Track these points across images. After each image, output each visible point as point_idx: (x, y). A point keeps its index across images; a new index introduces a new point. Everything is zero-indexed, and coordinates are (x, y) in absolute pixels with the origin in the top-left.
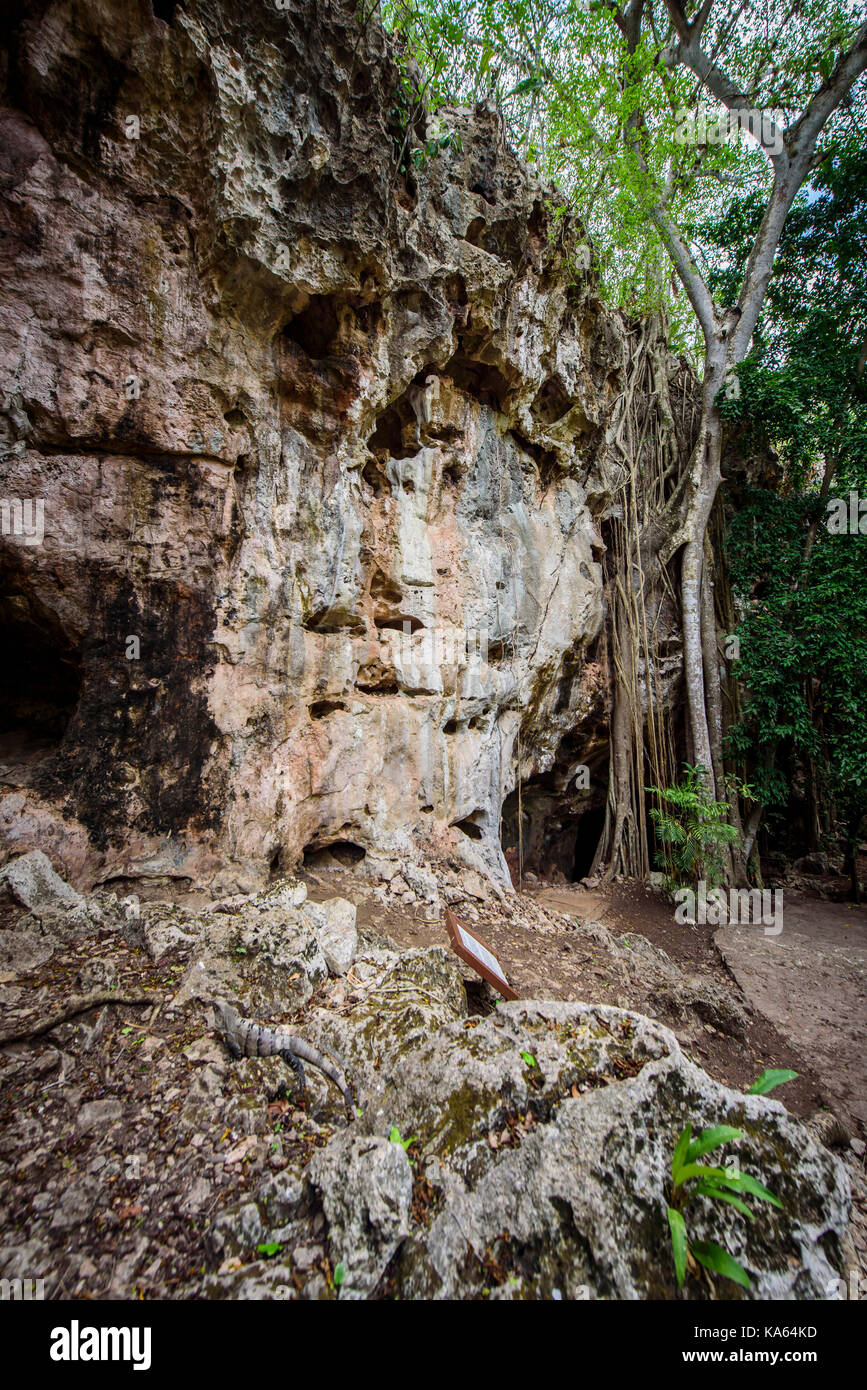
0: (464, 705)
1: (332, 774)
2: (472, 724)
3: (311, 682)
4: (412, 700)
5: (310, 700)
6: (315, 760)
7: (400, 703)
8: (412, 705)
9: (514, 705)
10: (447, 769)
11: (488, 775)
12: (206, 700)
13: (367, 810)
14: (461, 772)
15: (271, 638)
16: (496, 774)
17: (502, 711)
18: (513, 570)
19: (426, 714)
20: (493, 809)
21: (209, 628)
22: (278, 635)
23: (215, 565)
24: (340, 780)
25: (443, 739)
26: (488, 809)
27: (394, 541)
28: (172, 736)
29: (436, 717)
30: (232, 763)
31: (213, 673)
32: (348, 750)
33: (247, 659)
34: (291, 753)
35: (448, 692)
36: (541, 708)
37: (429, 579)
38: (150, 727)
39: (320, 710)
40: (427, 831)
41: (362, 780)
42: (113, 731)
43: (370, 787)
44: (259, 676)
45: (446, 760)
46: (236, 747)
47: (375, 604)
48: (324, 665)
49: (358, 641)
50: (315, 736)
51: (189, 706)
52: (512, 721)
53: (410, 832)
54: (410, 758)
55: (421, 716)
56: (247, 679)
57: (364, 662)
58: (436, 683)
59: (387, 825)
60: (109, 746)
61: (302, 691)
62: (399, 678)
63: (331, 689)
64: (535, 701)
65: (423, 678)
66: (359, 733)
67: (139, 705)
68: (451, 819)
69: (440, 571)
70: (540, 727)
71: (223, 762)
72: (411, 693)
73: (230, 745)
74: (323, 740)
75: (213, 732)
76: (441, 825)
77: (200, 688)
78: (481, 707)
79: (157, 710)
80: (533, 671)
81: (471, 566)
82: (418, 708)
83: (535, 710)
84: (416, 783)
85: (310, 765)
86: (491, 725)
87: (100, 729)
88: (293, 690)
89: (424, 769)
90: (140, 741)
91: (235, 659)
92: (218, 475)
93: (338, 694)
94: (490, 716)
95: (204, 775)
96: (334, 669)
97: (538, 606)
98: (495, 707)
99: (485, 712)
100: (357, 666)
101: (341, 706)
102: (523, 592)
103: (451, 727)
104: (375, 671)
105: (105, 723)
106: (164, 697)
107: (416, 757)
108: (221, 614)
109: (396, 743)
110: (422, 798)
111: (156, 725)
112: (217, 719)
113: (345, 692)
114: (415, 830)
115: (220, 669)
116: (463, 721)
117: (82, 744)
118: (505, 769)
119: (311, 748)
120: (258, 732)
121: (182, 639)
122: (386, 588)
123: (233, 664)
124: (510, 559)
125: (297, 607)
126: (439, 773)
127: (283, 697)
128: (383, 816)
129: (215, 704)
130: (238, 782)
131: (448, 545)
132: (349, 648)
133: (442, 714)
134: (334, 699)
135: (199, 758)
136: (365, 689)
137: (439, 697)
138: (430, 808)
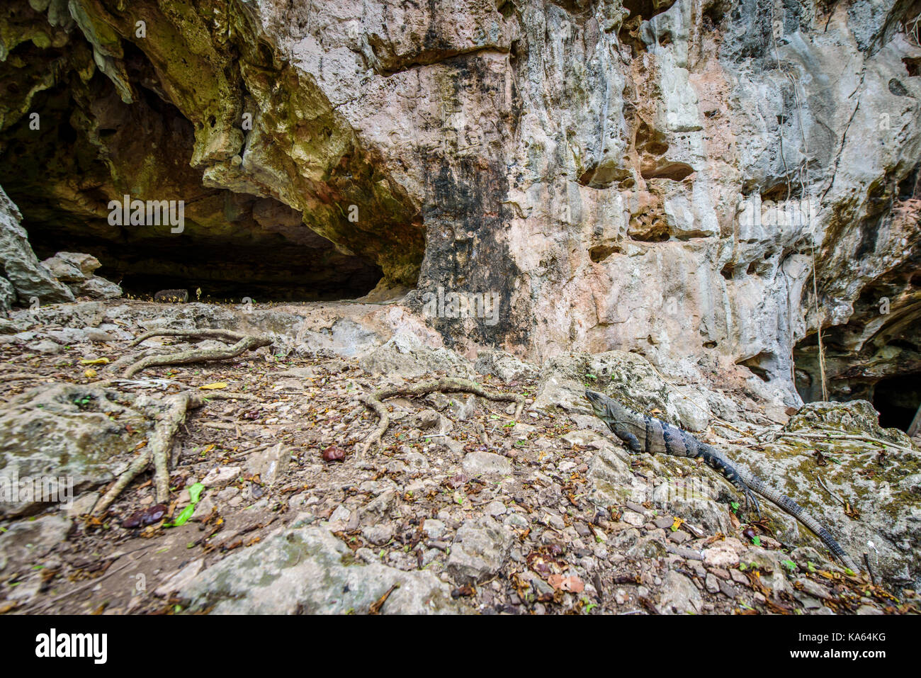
0: (742, 247)
1: (615, 307)
2: (751, 270)
3: (589, 229)
4: (686, 243)
5: (589, 244)
6: (598, 295)
7: (674, 246)
8: (687, 247)
9: (804, 247)
10: (728, 310)
11: (775, 317)
12: (508, 247)
13: (650, 340)
14: (744, 313)
15: (552, 193)
16: (783, 319)
17: (787, 255)
18: (797, 100)
19: (703, 255)
20: (783, 352)
21: (503, 192)
22: (557, 191)
23: (503, 139)
24: (622, 312)
25: (720, 280)
26: (777, 352)
27: (657, 93)
28: (487, 275)
29: (714, 258)
30: (532, 297)
31: (510, 226)
32: (628, 287)
33: (535, 213)
34: (578, 288)
35: (725, 233)
36: (838, 252)
37: (696, 123)
38: (472, 268)
39: (598, 254)
40: (712, 364)
41: (643, 313)
42: (448, 269)
43: (651, 320)
44: (544, 226)
45: (727, 301)
46: (534, 283)
47: (641, 158)
48: (598, 215)
49: (627, 192)
50: (596, 275)
51: (496, 252)
52: (800, 266)
53: (696, 364)
54: (689, 296)
55: (698, 257)
56: (536, 230)
57: (634, 211)
58: (711, 223)
59: (671, 355)
60: (447, 279)
61: (582, 237)
62: (670, 223)
63: (606, 235)
64: (830, 243)
65: (697, 220)
66: (637, 272)
67: (463, 251)
68: (737, 356)
69: (708, 114)
70: (835, 274)
71: (525, 295)
72: (684, 237)
73: (529, 282)
74: (604, 278)
75: (514, 270)
76: (727, 361)
77: (503, 238)
78: (763, 249)
79: (475, 255)
81: (744, 103)
82: (695, 249)
83: (829, 255)
84: (698, 320)
85: (595, 299)
86: (775, 270)
87: (440, 268)
88: (574, 236)
89: (704, 307)
90: (466, 278)
91: (525, 213)
92: (498, 63)
93: (613, 240)
94: (774, 260)
95: (512, 304)
96: (608, 218)
97: (832, 135)
98: (780, 249)
99: (767, 256)
100: (628, 218)
101: (617, 250)
102: (811, 122)
103: (729, 272)
104: (645, 219)
105: (443, 264)
106: (478, 245)
107: (696, 296)
108: (511, 178)
109: (674, 282)
110: (703, 334)
111: (475, 266)
112: (517, 262)
113: (620, 238)
114: (699, 363)
115: (515, 223)
116: (741, 266)
117: (431, 278)
118: (793, 315)
119: (594, 285)
120: (549, 272)
121: (485, 201)
122: (652, 141)
123: (524, 218)
124: (792, 87)
125: (571, 165)
126: (720, 311)
127: (566, 242)
128: (666, 347)
129: (514, 249)
130: (540, 309)
131: (714, 87)
132: (619, 199)
133: (719, 256)
134: (609, 244)
135: (507, 292)
136: (637, 237)
137: (717, 238)
138: (714, 344)
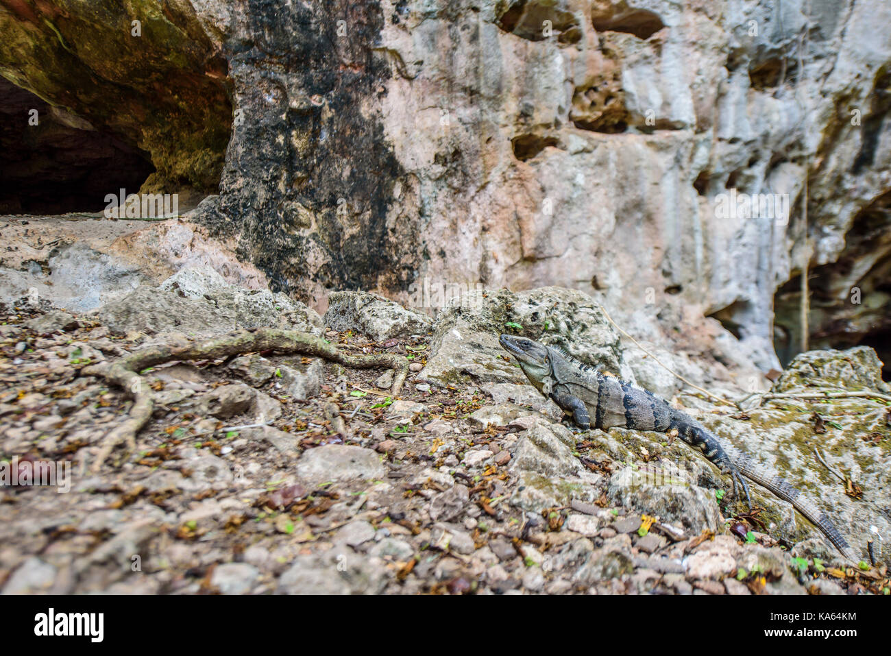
0: (722, 149)
1: (547, 232)
2: (730, 184)
3: (512, 107)
4: (649, 138)
5: (512, 131)
6: (524, 213)
7: (633, 140)
8: (650, 144)
9: (794, 153)
10: (699, 239)
12: (381, 128)
13: (596, 284)
14: (718, 245)
15: (455, 39)
17: (776, 163)
19: (670, 157)
20: (761, 301)
21: (374, 28)
24: (557, 241)
25: (691, 194)
26: (754, 300)
28: (347, 173)
29: (685, 162)
30: (421, 213)
31: (385, 92)
32: (567, 202)
33: (427, 72)
34: (493, 202)
35: (702, 125)
36: (833, 163)
38: (320, 161)
39: (526, 148)
40: (674, 317)
41: (586, 243)
42: (277, 160)
43: (597, 253)
44: (442, 96)
45: (697, 226)
46: (425, 190)
48: (527, 83)
49: (571, 51)
50: (521, 181)
51: (362, 135)
52: (790, 178)
53: (654, 318)
54: (649, 218)
55: (665, 160)
56: (430, 101)
57: (580, 81)
58: (684, 111)
60: (275, 178)
61: (501, 117)
62: (630, 106)
63: (538, 118)
64: (825, 150)
65: (666, 104)
66: (580, 179)
67: (302, 129)
68: (707, 305)
70: (827, 193)
71: (411, 210)
72: (646, 130)
73: (417, 188)
74: (533, 187)
75: (393, 168)
76: (694, 313)
77: (373, 111)
78: (747, 153)
79: (324, 138)
80: (829, 100)
82: (661, 148)
83: (823, 165)
84: (658, 254)
85: (519, 219)
86: (759, 184)
87: (262, 157)
88: (489, 116)
89: (669, 235)
90: (310, 177)
91: (412, 71)
93: (547, 126)
94: (759, 170)
95: (390, 223)
96: (541, 90)
98: (767, 155)
99: (752, 163)
100: (570, 88)
101: (553, 142)
103: (703, 184)
104: (595, 96)
105: (267, 149)
106: (331, 120)
107: (659, 218)
108: (388, 7)
109: (631, 196)
110: (666, 273)
111: (325, 158)
112: (398, 153)
113: (557, 124)
114: (659, 316)
115: (394, 86)
116: (717, 177)
117: (245, 175)
119: (518, 197)
120: (448, 174)
121: (343, 42)
123: (410, 79)
126: (688, 242)
127: (476, 125)
128: (617, 293)
129: (393, 132)
130: (433, 234)
132: (559, 59)
133: (691, 159)
134: (541, 133)
135: (382, 204)
136: (582, 124)
137: (688, 134)
138: (679, 289)
